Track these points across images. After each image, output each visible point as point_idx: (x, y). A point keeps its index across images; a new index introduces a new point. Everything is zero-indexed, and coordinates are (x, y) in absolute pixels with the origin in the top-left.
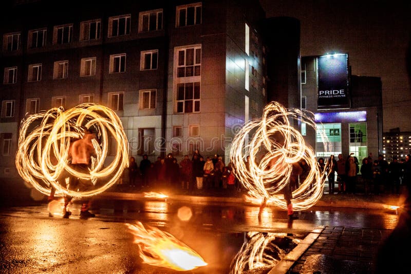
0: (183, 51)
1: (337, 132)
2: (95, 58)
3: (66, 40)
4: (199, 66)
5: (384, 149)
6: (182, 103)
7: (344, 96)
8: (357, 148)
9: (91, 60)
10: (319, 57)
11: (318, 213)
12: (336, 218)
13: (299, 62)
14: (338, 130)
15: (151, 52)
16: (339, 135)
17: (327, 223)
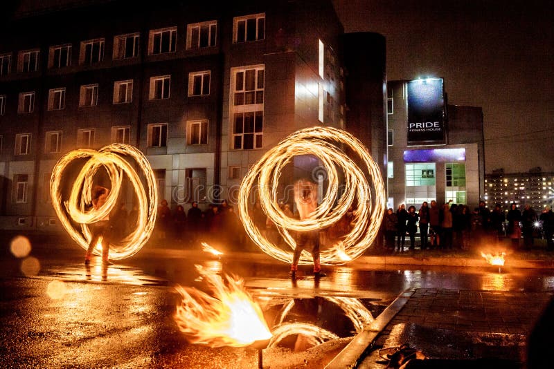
0: (242, 73)
1: (430, 174)
2: (132, 81)
3: (95, 59)
4: (262, 91)
5: (486, 194)
6: (241, 137)
7: (439, 129)
8: (455, 193)
9: (127, 83)
10: (408, 82)
11: (407, 273)
12: (429, 279)
13: (385, 87)
14: (432, 171)
15: (201, 74)
16: (432, 177)
17: (418, 285)
